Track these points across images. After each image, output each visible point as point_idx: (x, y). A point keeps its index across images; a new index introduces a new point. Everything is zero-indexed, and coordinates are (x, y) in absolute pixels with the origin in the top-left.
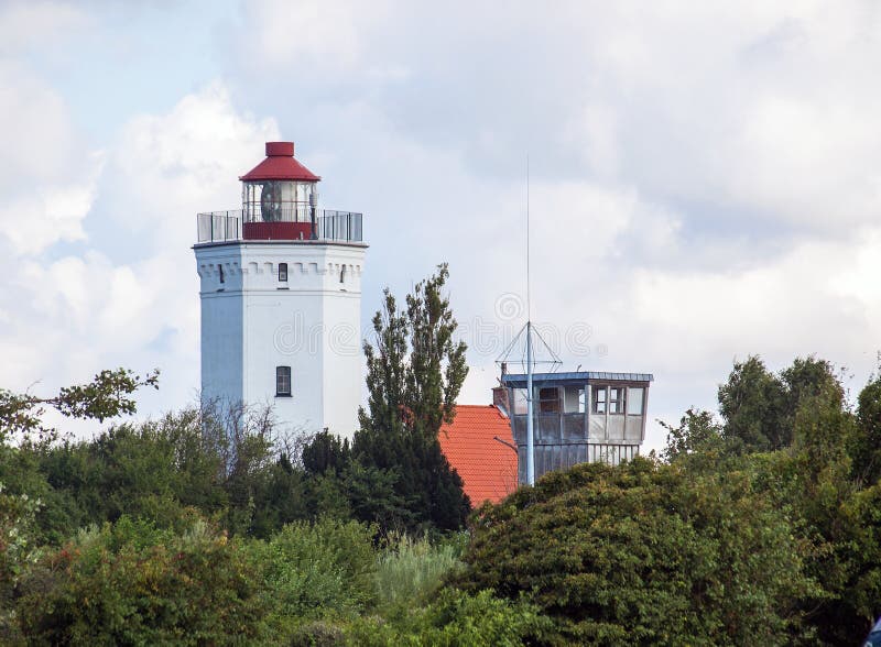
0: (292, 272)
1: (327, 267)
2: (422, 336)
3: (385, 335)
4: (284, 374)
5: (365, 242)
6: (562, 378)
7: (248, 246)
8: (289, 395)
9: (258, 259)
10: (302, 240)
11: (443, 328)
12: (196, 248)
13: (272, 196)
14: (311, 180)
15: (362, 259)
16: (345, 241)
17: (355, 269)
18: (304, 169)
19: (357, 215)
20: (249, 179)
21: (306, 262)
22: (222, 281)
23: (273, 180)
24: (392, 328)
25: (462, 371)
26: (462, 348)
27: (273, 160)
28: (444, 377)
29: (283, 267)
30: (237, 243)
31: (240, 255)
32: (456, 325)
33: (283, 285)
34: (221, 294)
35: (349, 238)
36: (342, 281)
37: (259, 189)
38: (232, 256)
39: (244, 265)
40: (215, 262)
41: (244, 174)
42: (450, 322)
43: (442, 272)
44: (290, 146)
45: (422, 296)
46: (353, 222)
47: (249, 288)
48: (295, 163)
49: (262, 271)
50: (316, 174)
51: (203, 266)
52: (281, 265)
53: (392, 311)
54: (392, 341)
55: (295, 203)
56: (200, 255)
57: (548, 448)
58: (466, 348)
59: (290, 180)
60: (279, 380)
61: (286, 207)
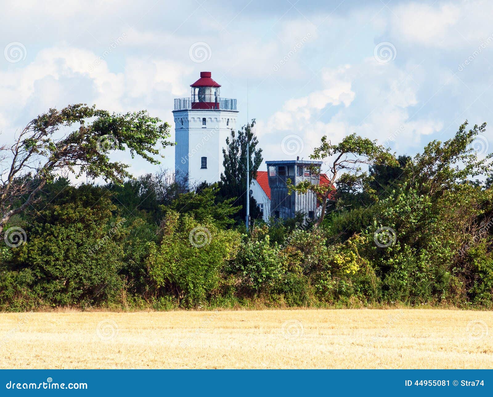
0: (208, 121)
1: (221, 119)
2: (244, 146)
3: (230, 146)
4: (204, 160)
5: (237, 110)
6: (286, 162)
7: (191, 111)
8: (206, 168)
9: (194, 116)
10: (212, 109)
11: (253, 143)
12: (173, 112)
13: (202, 93)
14: (217, 86)
15: (236, 116)
16: (230, 110)
17: (233, 120)
18: (215, 82)
19: (235, 100)
20: (194, 86)
21: (213, 118)
22: (183, 125)
23: (202, 86)
24: (233, 143)
25: (260, 159)
26: (260, 151)
27: (203, 78)
28: (253, 162)
29: (204, 120)
30: (187, 110)
31: (188, 115)
32: (258, 142)
33: (204, 126)
34: (182, 129)
35: (231, 109)
36: (227, 125)
37: (197, 90)
38: (185, 115)
39: (189, 119)
40: (180, 118)
41: (192, 84)
42: (256, 141)
43: (253, 122)
44: (210, 73)
45: (244, 131)
46: (233, 102)
47: (191, 127)
48: (211, 80)
49: (196, 121)
50: (219, 84)
51: (176, 119)
52: (203, 119)
53: (234, 136)
54: (233, 148)
55: (210, 95)
56: (175, 115)
57: (281, 189)
58: (262, 151)
59: (208, 86)
60: (202, 162)
61: (207, 97)
